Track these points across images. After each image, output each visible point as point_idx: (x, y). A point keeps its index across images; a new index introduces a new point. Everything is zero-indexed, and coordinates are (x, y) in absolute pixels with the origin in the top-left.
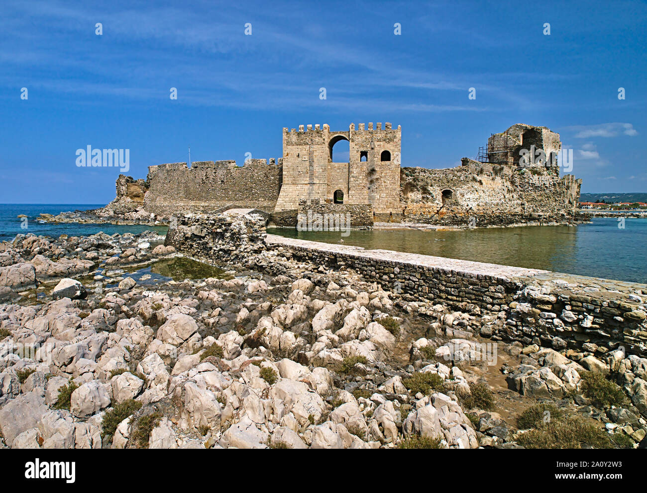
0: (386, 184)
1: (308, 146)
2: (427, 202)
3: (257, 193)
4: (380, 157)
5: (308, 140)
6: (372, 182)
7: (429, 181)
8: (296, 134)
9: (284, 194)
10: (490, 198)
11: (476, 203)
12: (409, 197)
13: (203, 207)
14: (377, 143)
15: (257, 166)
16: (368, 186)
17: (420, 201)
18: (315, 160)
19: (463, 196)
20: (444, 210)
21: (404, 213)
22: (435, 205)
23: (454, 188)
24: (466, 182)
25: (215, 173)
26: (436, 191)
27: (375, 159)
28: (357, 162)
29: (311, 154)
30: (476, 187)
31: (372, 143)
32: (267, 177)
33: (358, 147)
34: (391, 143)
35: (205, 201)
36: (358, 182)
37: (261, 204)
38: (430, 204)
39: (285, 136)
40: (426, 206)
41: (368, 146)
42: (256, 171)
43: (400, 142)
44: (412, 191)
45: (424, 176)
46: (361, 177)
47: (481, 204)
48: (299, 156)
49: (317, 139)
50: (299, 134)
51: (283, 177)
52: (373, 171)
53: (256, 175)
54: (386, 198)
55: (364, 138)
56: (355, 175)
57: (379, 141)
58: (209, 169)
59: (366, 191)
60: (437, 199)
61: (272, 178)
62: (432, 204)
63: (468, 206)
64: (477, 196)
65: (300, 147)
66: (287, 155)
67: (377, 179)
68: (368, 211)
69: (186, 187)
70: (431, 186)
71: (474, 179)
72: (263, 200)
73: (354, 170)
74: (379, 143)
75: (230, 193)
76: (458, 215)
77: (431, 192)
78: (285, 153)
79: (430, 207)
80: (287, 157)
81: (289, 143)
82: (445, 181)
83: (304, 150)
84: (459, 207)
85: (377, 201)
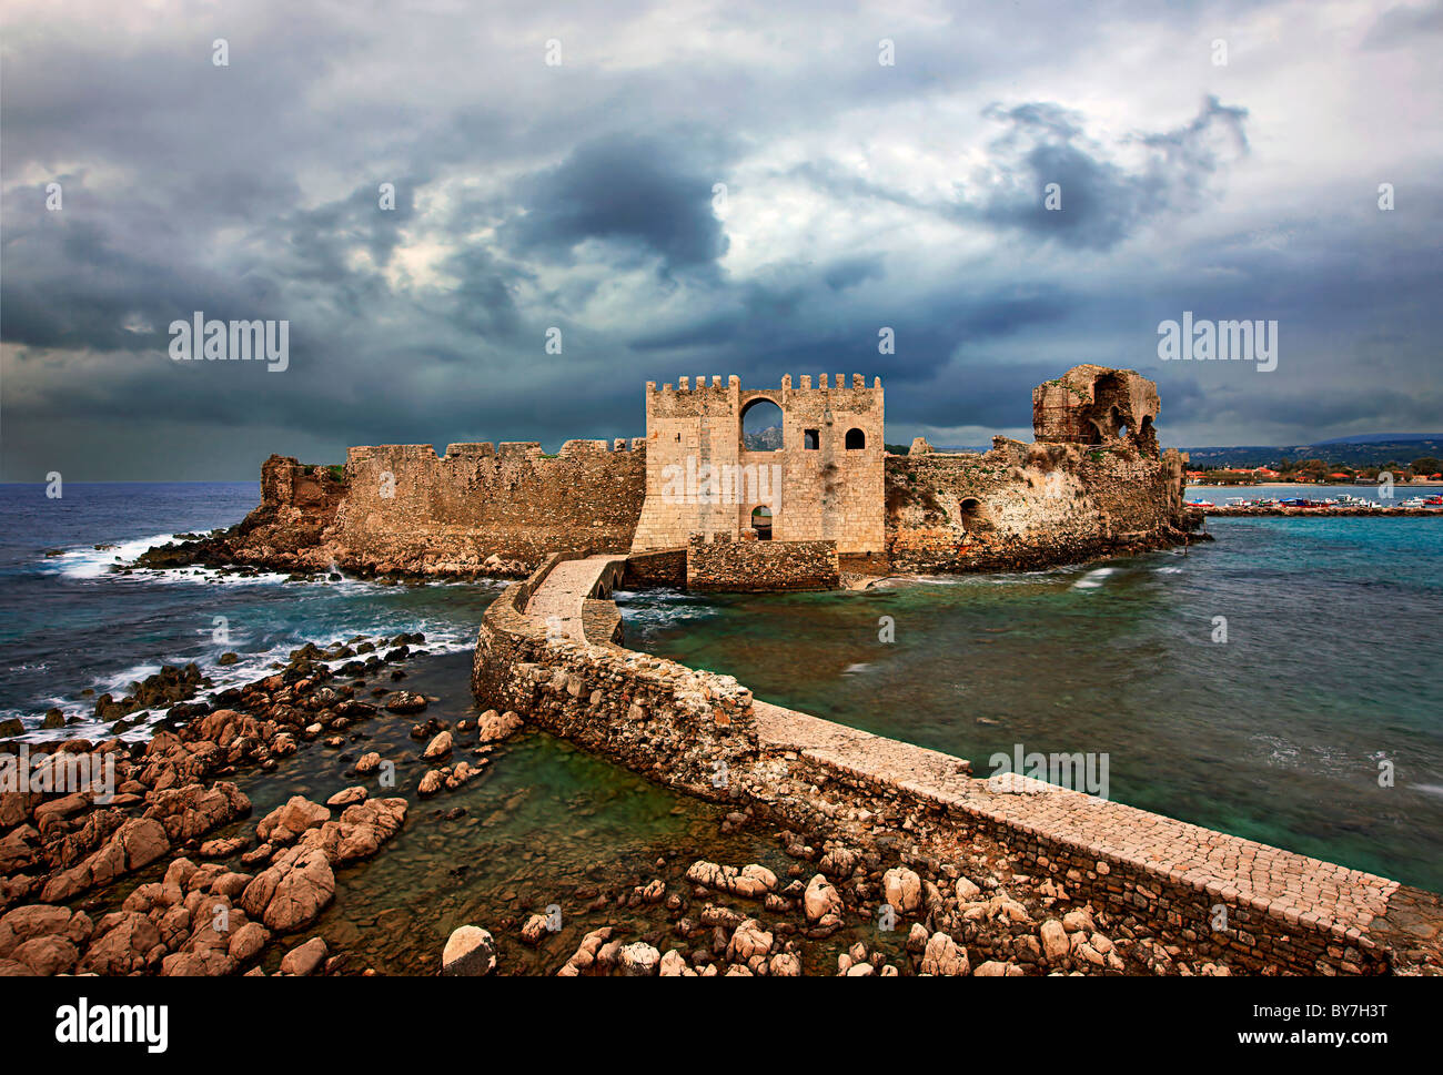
0: (857, 494)
1: (698, 419)
2: (935, 526)
3: (589, 510)
4: (843, 441)
5: (698, 406)
6: (829, 489)
7: (936, 484)
8: (674, 394)
9: (651, 516)
10: (1048, 512)
11: (1025, 524)
12: (901, 516)
13: (472, 538)
14: (836, 415)
15: (589, 454)
16: (822, 498)
17: (921, 524)
18: (713, 446)
19: (1001, 510)
20: (967, 541)
21: (891, 549)
22: (950, 531)
23: (983, 495)
24: (1003, 482)
25: (498, 467)
26: (950, 503)
27: (834, 445)
28: (798, 450)
29: (704, 434)
30: (1022, 492)
31: (828, 414)
32: (610, 477)
33: (799, 421)
34: (865, 413)
35: (477, 527)
36: (801, 491)
37: (598, 533)
38: (940, 529)
39: (650, 399)
40: (934, 534)
41: (820, 419)
42: (586, 464)
43: (882, 411)
44: (905, 504)
45: (925, 473)
46: (806, 481)
47: (1033, 525)
48: (679, 438)
49: (716, 405)
50: (679, 395)
51: (648, 480)
52: (830, 469)
53: (587, 472)
54: (858, 521)
55: (811, 403)
56: (794, 477)
57: (841, 409)
58: (485, 459)
59: (817, 508)
60: (953, 518)
61: (621, 479)
62: (943, 530)
63: (1009, 529)
64: (1024, 509)
65: (683, 420)
66: (656, 436)
67: (839, 484)
68: (829, 553)
69: (433, 495)
70: (940, 492)
71: (1018, 477)
72: (601, 523)
73: (793, 466)
74: (840, 414)
75: (532, 509)
76: (994, 550)
77: (942, 505)
78: (650, 431)
79: (939, 536)
80: (656, 440)
81: (657, 413)
82: (965, 482)
83: (689, 427)
84: (994, 534)
85: (841, 528)
